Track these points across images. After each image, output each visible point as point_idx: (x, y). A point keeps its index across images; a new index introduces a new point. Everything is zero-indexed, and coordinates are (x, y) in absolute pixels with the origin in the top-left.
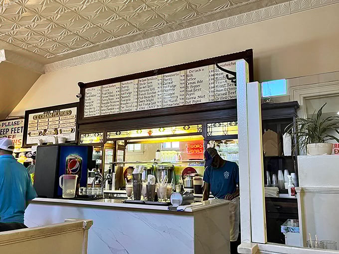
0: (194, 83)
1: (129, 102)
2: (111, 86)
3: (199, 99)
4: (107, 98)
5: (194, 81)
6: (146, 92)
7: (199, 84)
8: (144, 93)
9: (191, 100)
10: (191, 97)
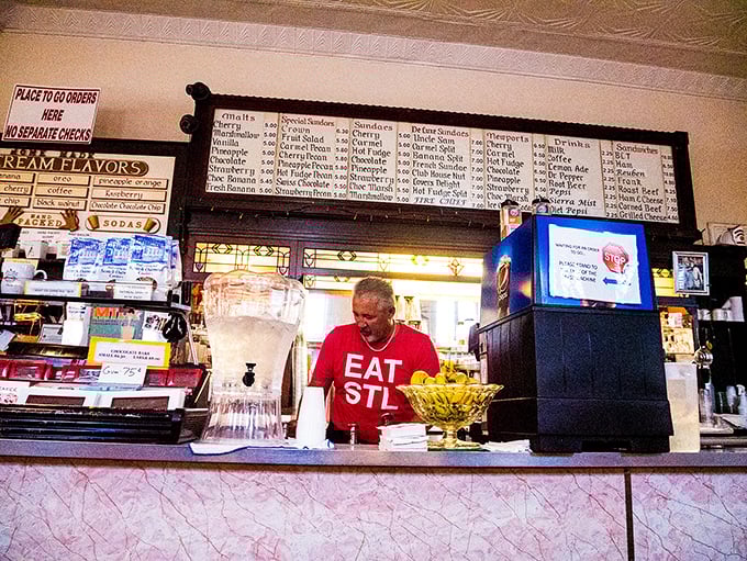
0: (567, 168)
1: (380, 175)
2: (317, 123)
3: (582, 207)
4: (304, 153)
5: (568, 165)
6: (437, 162)
7: (580, 174)
8: (429, 161)
9: (564, 206)
10: (563, 197)
